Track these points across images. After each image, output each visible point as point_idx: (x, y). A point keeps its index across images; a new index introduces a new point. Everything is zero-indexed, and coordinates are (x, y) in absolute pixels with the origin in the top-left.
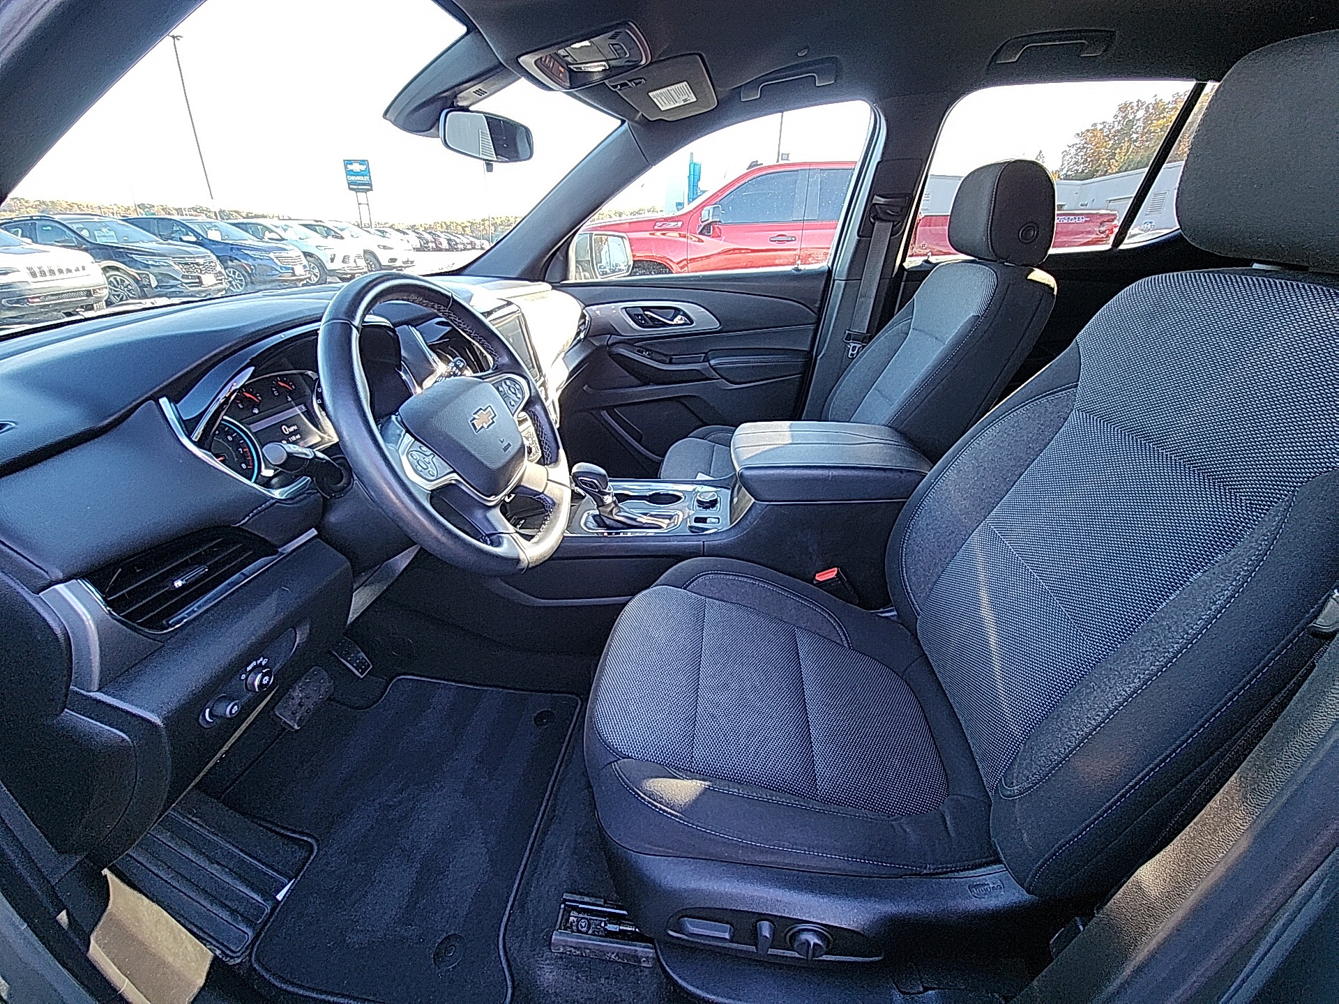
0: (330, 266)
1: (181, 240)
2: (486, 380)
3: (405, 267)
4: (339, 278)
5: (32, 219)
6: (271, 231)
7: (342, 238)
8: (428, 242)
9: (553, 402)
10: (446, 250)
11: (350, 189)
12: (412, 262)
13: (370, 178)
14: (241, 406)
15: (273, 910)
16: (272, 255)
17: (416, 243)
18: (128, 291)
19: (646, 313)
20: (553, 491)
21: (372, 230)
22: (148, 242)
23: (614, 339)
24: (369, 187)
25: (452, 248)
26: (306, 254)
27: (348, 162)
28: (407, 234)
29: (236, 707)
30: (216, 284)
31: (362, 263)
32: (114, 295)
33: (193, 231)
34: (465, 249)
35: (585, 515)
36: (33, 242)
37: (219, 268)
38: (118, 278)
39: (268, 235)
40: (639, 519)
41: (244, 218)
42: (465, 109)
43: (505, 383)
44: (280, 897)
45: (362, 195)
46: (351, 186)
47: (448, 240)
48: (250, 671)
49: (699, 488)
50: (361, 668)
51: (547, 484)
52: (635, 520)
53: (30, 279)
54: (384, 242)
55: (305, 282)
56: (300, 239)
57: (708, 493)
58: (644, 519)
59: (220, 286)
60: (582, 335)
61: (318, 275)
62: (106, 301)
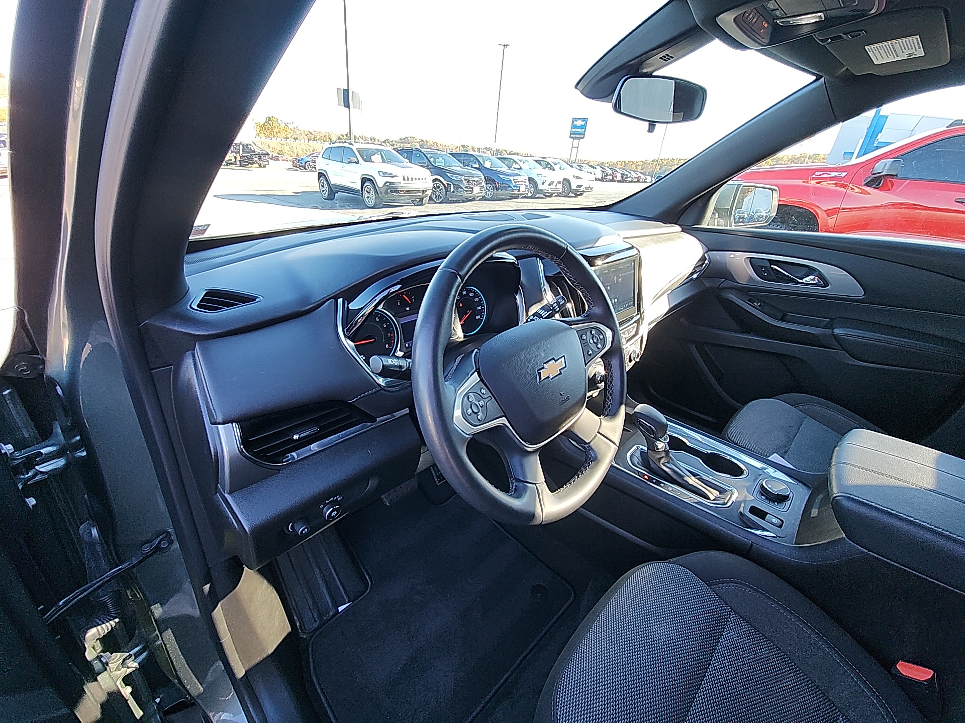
0: (541, 187)
1: (472, 167)
2: (572, 327)
3: (585, 192)
4: (544, 195)
5: (412, 150)
6: (516, 163)
7: (554, 170)
8: (607, 175)
9: (642, 338)
10: (619, 181)
11: (570, 137)
12: (591, 188)
13: (585, 131)
14: (399, 304)
15: (333, 616)
16: (512, 178)
17: (599, 175)
18: (440, 192)
19: (772, 266)
20: (598, 444)
21: (575, 165)
22: (457, 166)
23: (729, 283)
24: (582, 136)
25: (623, 180)
26: (530, 179)
27: (575, 119)
28: (596, 168)
29: (306, 530)
30: (479, 193)
31: (560, 187)
32: (434, 194)
33: (479, 161)
34: (632, 181)
35: (635, 447)
36: (409, 162)
37: (483, 184)
38: (438, 185)
39: (515, 165)
40: (686, 478)
41: (508, 154)
42: (649, 75)
43: (591, 332)
44: (340, 609)
45: (576, 141)
46: (572, 136)
47: (622, 174)
48: (328, 503)
49: (770, 470)
50: (440, 479)
51: (596, 435)
52: (681, 477)
53: (402, 181)
54: (579, 173)
55: (524, 196)
56: (530, 169)
57: (779, 482)
58: (692, 481)
59: (481, 194)
60: (695, 276)
61: (532, 192)
62: (429, 197)
